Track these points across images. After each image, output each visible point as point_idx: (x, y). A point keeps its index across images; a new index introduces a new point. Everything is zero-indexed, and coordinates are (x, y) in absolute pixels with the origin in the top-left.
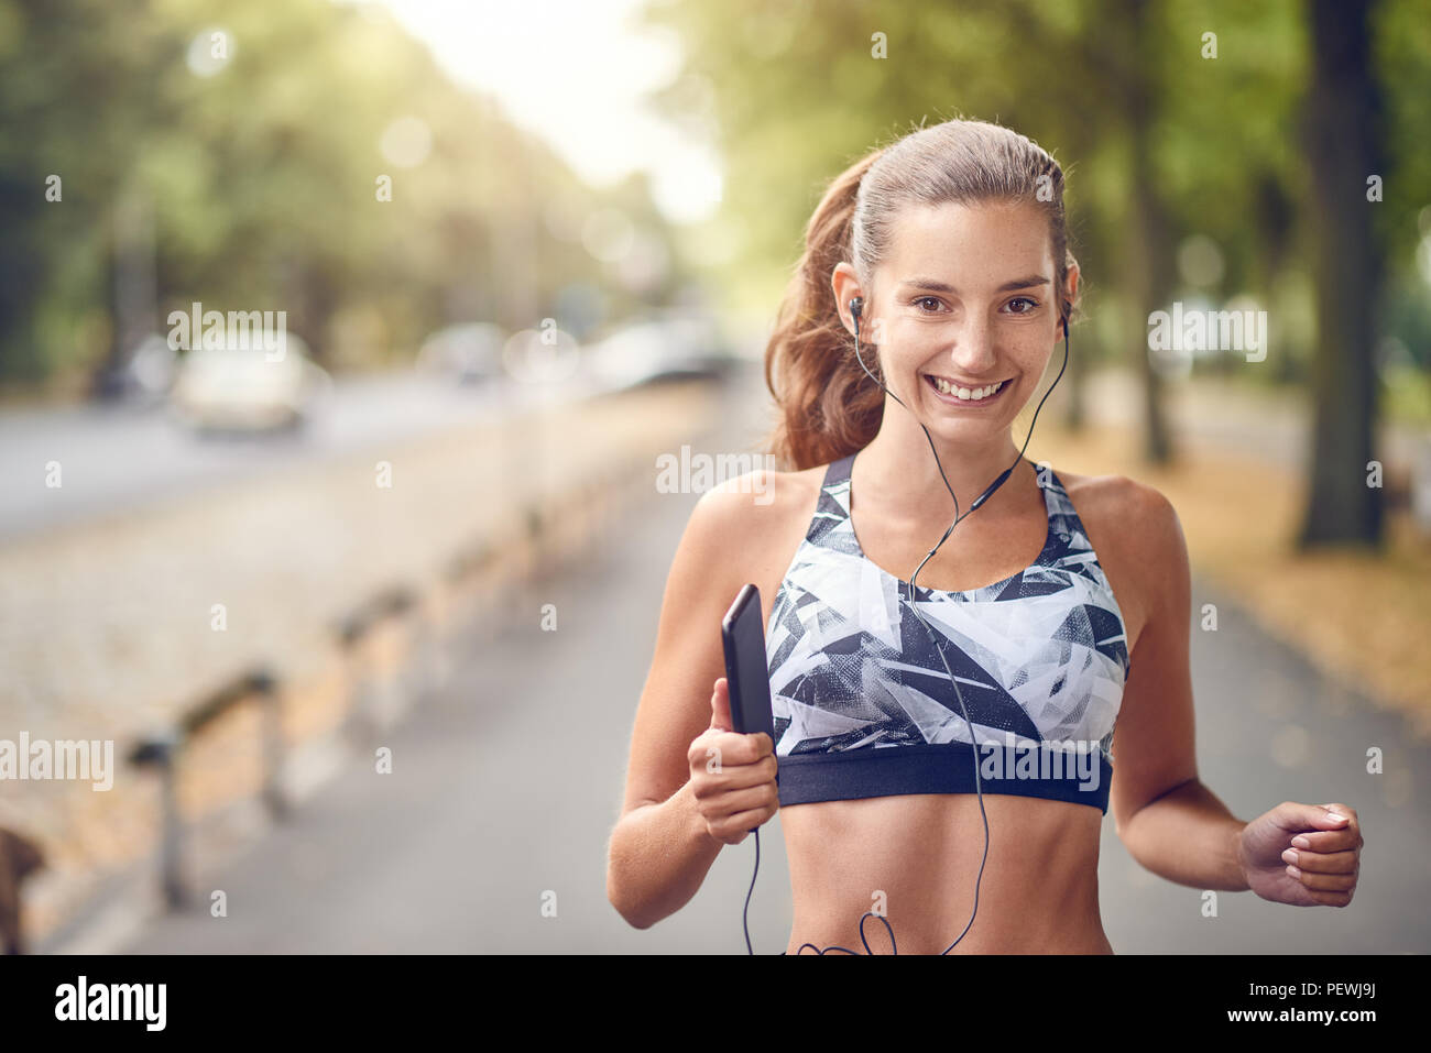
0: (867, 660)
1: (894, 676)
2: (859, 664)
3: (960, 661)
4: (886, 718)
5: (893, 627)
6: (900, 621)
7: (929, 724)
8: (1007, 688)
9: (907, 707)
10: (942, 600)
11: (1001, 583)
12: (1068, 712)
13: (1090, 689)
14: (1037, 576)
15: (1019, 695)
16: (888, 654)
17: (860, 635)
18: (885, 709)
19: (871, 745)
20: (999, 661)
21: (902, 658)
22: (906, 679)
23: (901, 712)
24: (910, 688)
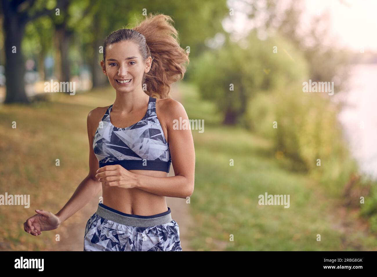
0: (103, 144)
1: (108, 147)
2: (102, 145)
3: (122, 143)
4: (109, 155)
5: (109, 137)
6: (111, 135)
7: (118, 156)
8: (131, 148)
9: (113, 153)
10: (120, 130)
11: (133, 125)
12: (145, 152)
13: (149, 147)
14: (140, 123)
15: (133, 150)
16: (107, 142)
17: (102, 139)
18: (108, 154)
19: (108, 161)
20: (129, 143)
21: (110, 143)
22: (111, 147)
23: (111, 154)
24: (112, 149)
